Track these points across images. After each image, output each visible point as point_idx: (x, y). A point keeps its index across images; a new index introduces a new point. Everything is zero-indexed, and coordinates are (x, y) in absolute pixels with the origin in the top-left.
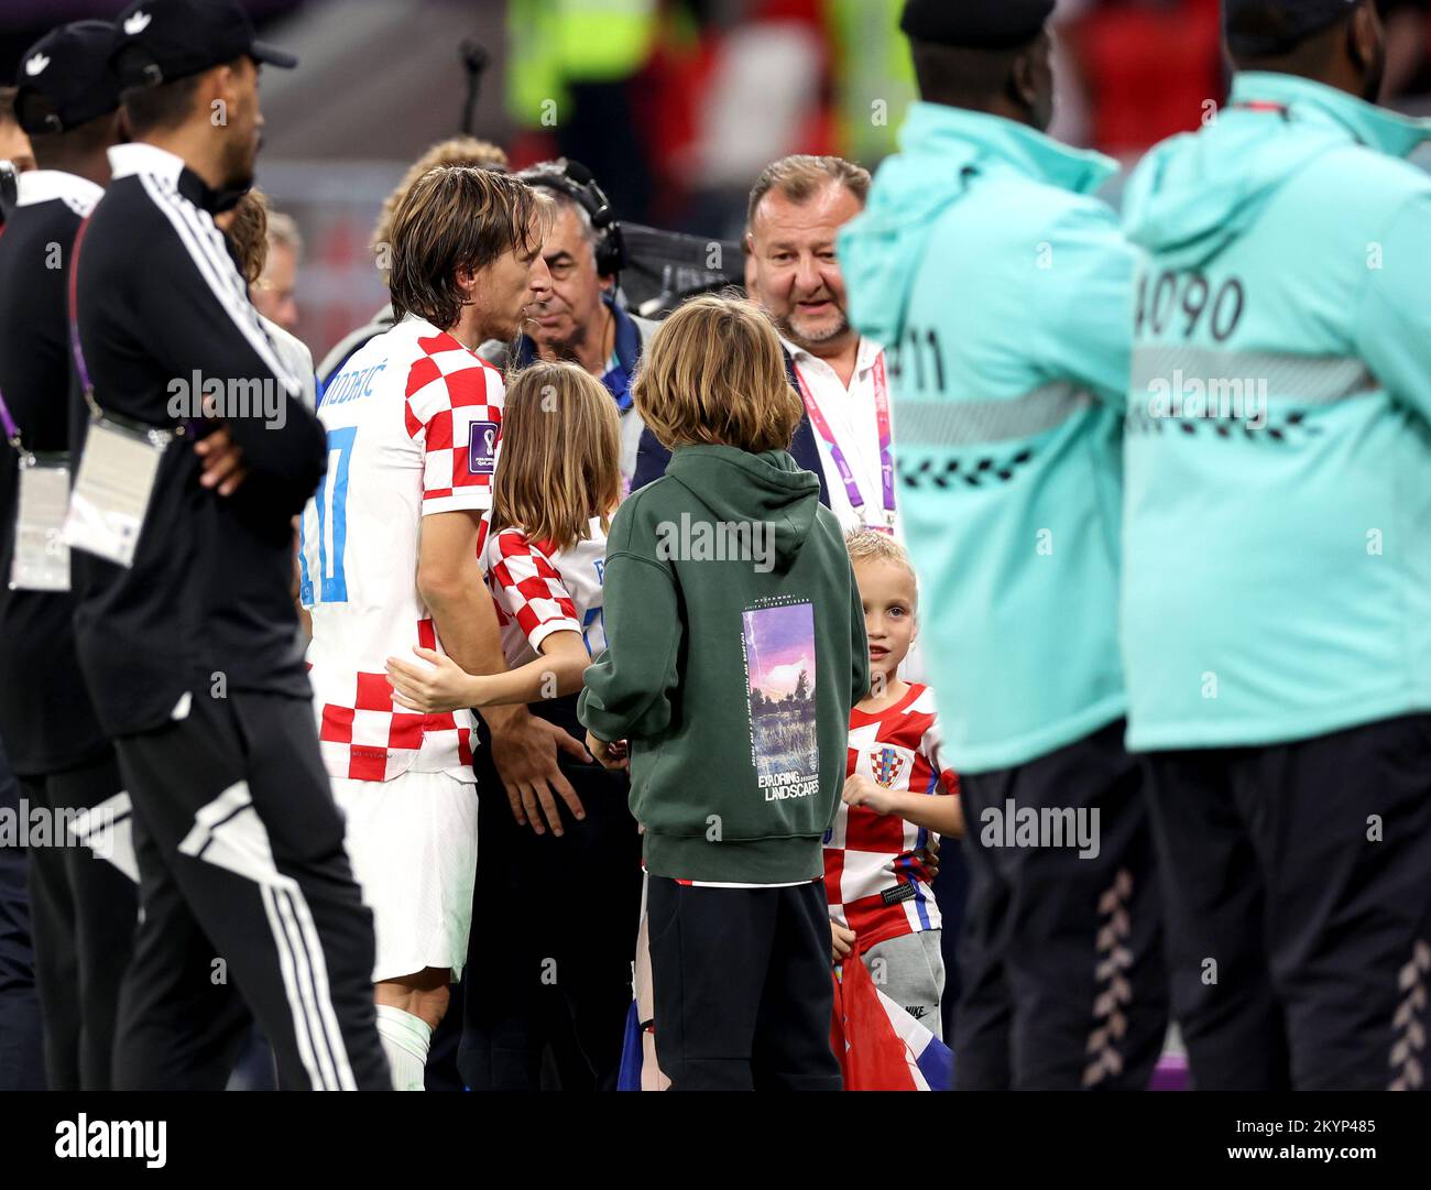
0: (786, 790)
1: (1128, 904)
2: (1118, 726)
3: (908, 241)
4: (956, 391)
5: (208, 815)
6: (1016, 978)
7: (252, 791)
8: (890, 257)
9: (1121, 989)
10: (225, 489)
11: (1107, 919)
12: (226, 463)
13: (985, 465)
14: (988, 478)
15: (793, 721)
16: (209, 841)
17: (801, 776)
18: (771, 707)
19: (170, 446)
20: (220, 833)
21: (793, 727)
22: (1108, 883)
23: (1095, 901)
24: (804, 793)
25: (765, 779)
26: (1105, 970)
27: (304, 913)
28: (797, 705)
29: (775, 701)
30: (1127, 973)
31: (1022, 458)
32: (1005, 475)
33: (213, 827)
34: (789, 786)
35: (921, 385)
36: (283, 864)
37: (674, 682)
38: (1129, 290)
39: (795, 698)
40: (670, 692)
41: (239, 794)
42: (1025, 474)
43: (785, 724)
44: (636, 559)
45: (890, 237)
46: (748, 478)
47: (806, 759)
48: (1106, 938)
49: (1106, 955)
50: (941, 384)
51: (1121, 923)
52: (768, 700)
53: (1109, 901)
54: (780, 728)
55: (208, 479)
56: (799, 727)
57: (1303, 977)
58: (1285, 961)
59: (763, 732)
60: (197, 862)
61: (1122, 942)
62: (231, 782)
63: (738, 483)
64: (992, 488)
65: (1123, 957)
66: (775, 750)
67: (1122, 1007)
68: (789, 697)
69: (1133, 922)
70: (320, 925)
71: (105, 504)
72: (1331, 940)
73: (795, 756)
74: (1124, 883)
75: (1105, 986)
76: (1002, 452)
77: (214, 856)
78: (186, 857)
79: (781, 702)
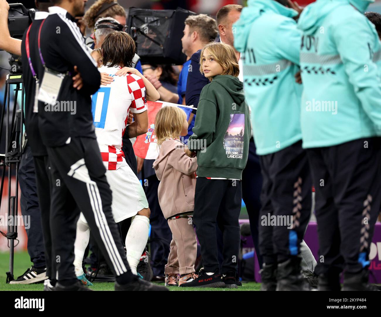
0: (234, 156)
1: (301, 186)
2: (300, 142)
3: (247, 26)
4: (258, 63)
5: (74, 167)
6: (274, 203)
7: (85, 161)
8: (243, 31)
9: (299, 206)
10: (79, 88)
11: (296, 189)
12: (79, 82)
13: (266, 80)
14: (267, 83)
15: (238, 140)
16: (74, 173)
17: (239, 153)
19: (65, 77)
20: (76, 171)
21: (238, 142)
22: (296, 180)
23: (293, 185)
24: (239, 158)
25: (228, 152)
26: (295, 201)
27: (97, 190)
28: (240, 137)
29: (233, 135)
30: (301, 202)
31: (275, 78)
32: (271, 82)
33: (75, 170)
34: (236, 155)
35: (250, 62)
36: (92, 178)
37: (214, 131)
38: (299, 39)
39: (239, 135)
40: (214, 133)
41: (82, 162)
42: (276, 82)
43: (236, 141)
44: (208, 100)
45: (243, 26)
46: (234, 82)
47: (241, 150)
48: (296, 194)
49: (296, 198)
50: (255, 61)
51: (299, 190)
52: (231, 135)
53: (296, 185)
55: (75, 86)
56: (240, 142)
57: (341, 204)
58: (338, 200)
59: (228, 142)
60: (71, 178)
61: (300, 194)
62: (80, 159)
63: (232, 83)
64: (268, 86)
65: (300, 198)
67: (299, 210)
69: (302, 190)
70: (100, 193)
71: (48, 91)
72: (347, 195)
73: (238, 148)
74: (300, 180)
75: (295, 205)
76: (271, 77)
77: (75, 176)
78: (69, 176)
79: (235, 136)
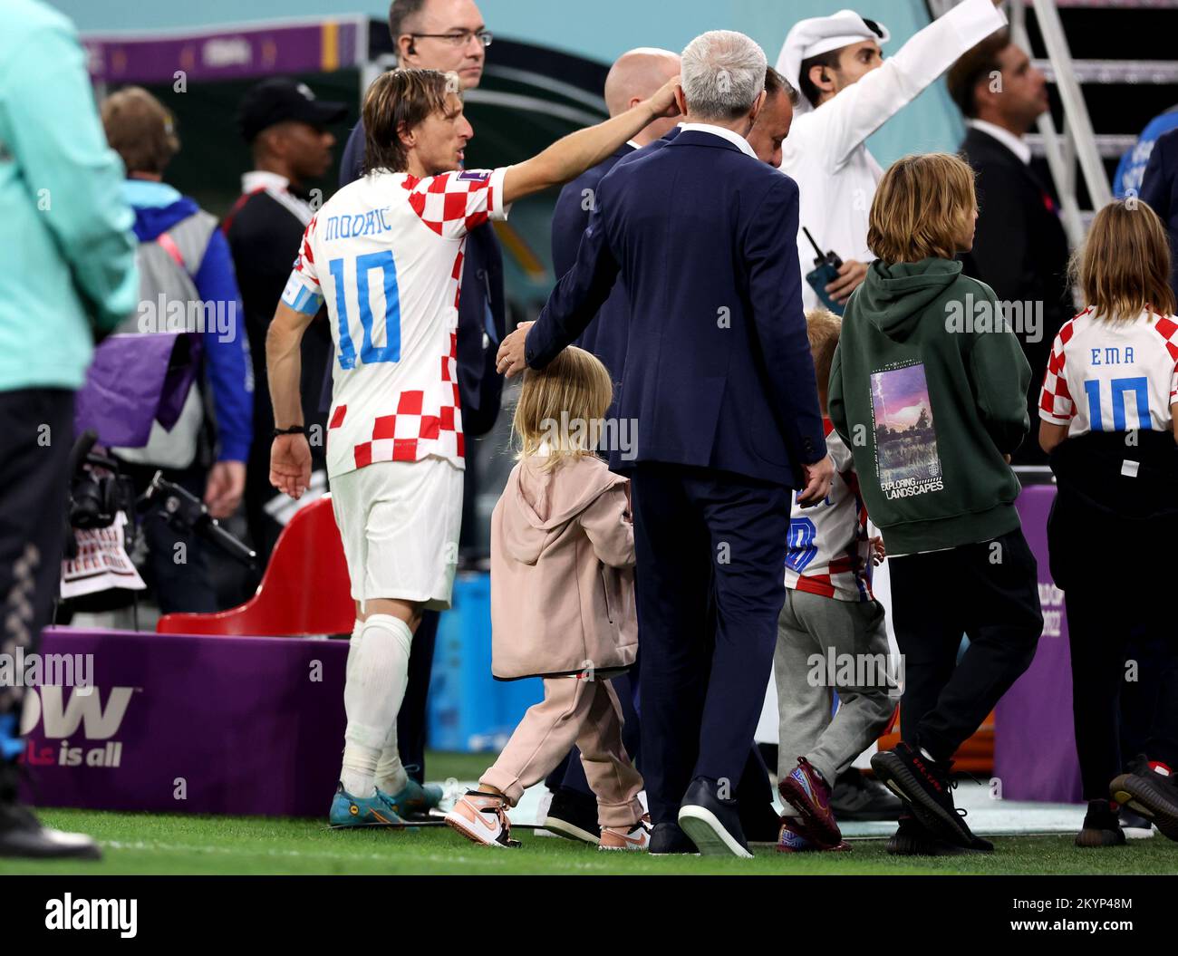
0: (904, 491)
15: (914, 443)
18: (894, 435)
21: (914, 448)
24: (919, 492)
25: (886, 485)
28: (918, 433)
29: (899, 431)
34: (907, 488)
39: (916, 428)
43: (906, 447)
47: (927, 469)
52: (893, 431)
54: (902, 449)
56: (920, 447)
59: (887, 453)
66: (897, 464)
68: (912, 428)
73: (914, 467)
79: (905, 432)
